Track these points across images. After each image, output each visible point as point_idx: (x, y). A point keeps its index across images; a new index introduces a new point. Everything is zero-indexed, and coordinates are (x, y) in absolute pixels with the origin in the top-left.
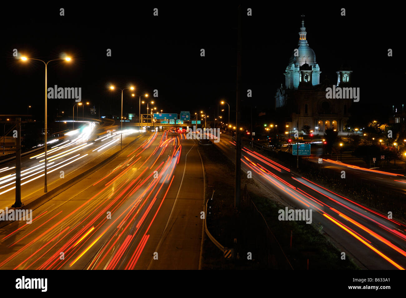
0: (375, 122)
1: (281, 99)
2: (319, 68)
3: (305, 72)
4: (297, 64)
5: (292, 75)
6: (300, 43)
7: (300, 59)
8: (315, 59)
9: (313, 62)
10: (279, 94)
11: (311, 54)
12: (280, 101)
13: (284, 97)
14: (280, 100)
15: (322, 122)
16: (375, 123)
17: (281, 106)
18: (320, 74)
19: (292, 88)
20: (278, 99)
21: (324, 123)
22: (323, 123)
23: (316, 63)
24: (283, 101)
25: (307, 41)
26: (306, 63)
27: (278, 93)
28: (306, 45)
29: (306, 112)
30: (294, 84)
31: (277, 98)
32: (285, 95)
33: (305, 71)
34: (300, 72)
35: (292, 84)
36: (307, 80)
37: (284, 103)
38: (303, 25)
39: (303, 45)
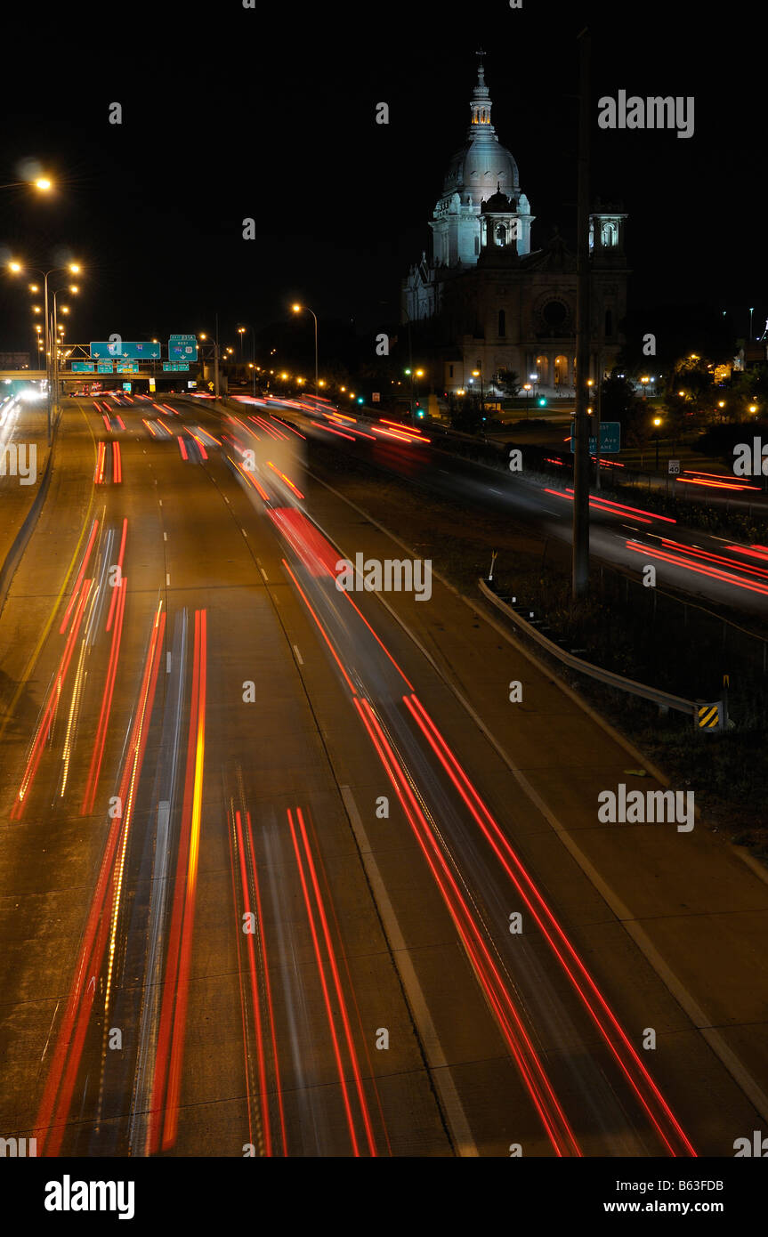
0: (694, 357)
1: (425, 297)
2: (529, 207)
3: (498, 219)
4: (466, 194)
5: (453, 227)
6: (474, 133)
7: (476, 179)
8: (517, 179)
9: (513, 187)
10: (416, 281)
11: (506, 166)
12: (420, 303)
13: (431, 289)
14: (420, 298)
15: (546, 360)
16: (694, 361)
17: (422, 318)
18: (533, 224)
19: (455, 264)
20: (414, 296)
21: (551, 362)
22: (549, 363)
23: (521, 193)
24: (430, 301)
25: (493, 128)
26: (498, 192)
27: (412, 280)
28: (490, 138)
29: (502, 332)
30: (460, 253)
31: (411, 294)
32: (435, 285)
33: (496, 215)
34: (483, 218)
35: (454, 252)
36: (503, 242)
37: (432, 307)
38: (482, 81)
39: (484, 139)
